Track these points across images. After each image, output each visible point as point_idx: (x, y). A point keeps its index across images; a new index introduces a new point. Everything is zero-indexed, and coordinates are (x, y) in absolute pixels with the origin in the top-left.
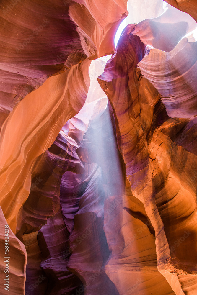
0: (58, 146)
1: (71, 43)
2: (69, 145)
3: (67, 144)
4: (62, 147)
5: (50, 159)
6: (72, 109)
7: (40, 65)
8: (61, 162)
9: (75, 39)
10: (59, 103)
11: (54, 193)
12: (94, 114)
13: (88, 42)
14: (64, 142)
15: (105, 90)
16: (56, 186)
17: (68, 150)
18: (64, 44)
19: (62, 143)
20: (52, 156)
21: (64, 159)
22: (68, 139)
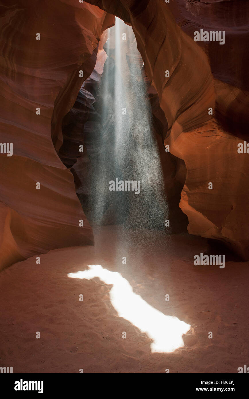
0: (79, 102)
2: (86, 98)
5: (73, 113)
7: (61, 67)
8: (82, 114)
13: (91, 39)
14: (82, 97)
16: (80, 134)
17: (87, 104)
19: (80, 98)
20: (74, 110)
21: (84, 112)
22: (85, 94)
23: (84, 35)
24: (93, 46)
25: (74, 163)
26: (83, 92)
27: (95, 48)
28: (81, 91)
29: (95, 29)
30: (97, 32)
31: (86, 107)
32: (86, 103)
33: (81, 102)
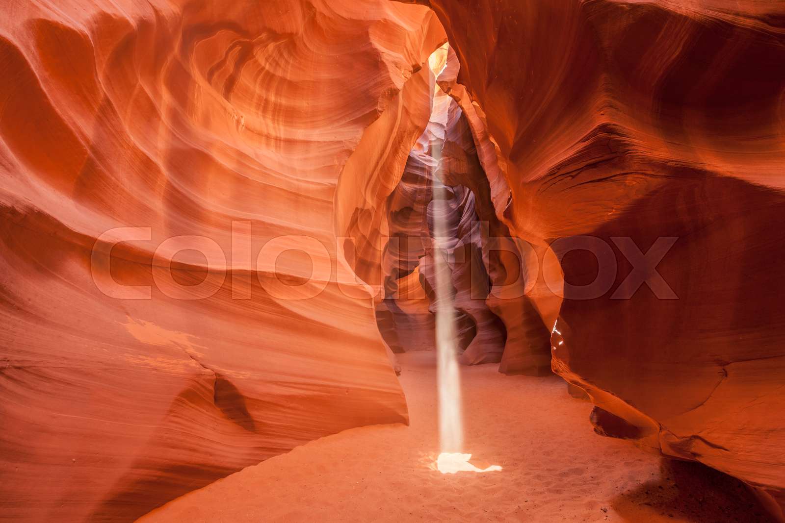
0: (414, 173)
1: (379, 80)
2: (427, 168)
3: (425, 167)
4: (418, 172)
5: (407, 192)
6: (417, 127)
7: (353, 119)
8: (421, 191)
9: (382, 72)
10: (395, 130)
11: (420, 230)
12: (450, 120)
13: (399, 66)
14: (420, 166)
15: (450, 94)
16: (421, 221)
17: (428, 175)
18: (372, 83)
19: (417, 168)
20: (408, 187)
21: (425, 187)
22: (425, 160)
23: (385, 61)
24: (403, 77)
25: (416, 267)
26: (422, 159)
27: (407, 78)
28: (419, 158)
29: (407, 50)
30: (412, 54)
31: (428, 179)
32: (426, 173)
33: (418, 174)
